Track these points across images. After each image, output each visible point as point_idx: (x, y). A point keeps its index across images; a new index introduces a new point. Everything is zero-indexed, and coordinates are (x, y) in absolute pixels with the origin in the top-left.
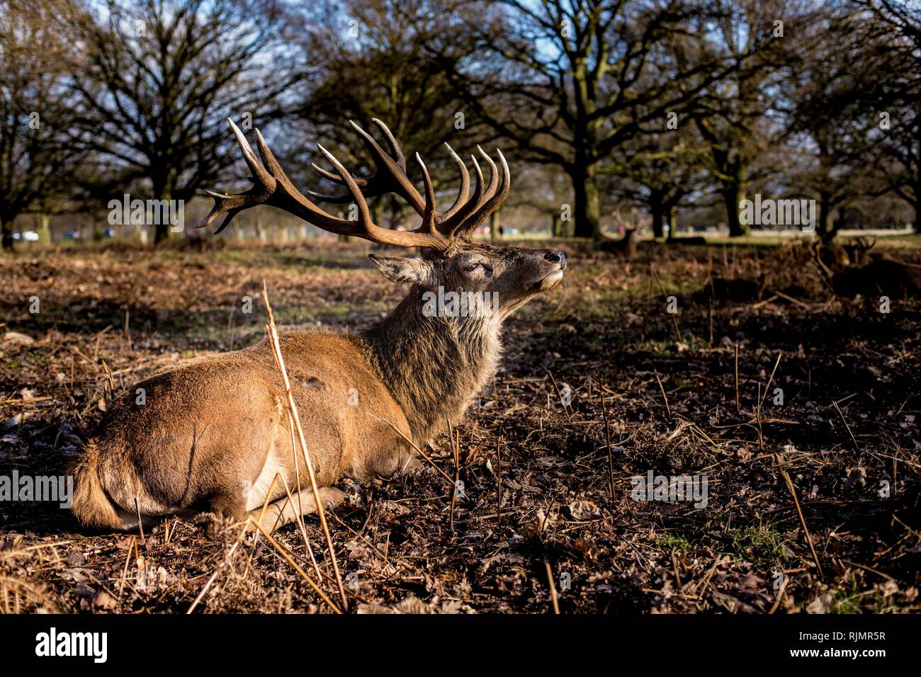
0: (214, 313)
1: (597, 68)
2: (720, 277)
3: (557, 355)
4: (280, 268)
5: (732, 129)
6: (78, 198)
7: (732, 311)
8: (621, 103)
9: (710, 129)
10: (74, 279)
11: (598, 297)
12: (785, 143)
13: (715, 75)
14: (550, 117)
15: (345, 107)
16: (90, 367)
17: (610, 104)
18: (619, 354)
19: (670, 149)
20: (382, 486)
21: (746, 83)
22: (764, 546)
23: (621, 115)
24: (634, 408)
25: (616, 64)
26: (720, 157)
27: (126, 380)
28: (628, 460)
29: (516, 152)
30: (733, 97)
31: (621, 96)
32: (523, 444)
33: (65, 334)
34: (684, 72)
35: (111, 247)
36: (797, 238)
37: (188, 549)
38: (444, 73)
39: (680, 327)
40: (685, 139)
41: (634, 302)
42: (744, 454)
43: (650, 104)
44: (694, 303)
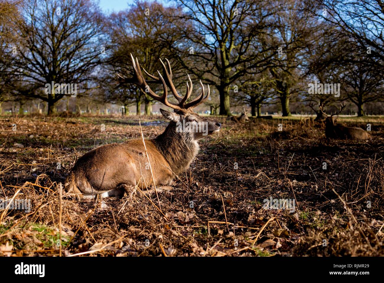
1: (230, 47)
2: (277, 131)
3: (216, 155)
5: (284, 73)
6: (16, 95)
8: (239, 62)
9: (275, 72)
11: (230, 137)
12: (305, 79)
13: (277, 51)
14: (211, 66)
17: (235, 62)
19: (259, 80)
21: (290, 54)
23: (239, 66)
24: (244, 170)
25: (238, 45)
26: (279, 84)
28: (242, 183)
30: (285, 60)
31: (239, 58)
34: (265, 49)
36: (309, 117)
38: (168, 47)
40: (265, 76)
42: (280, 182)
43: (251, 62)
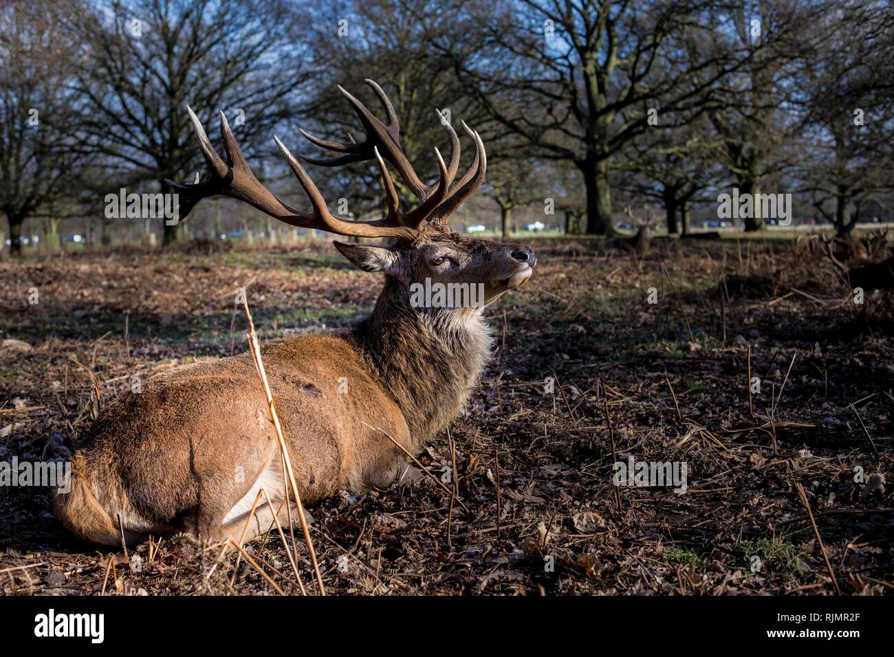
0: (218, 317)
1: (607, 63)
2: (734, 273)
3: (566, 356)
4: (287, 270)
5: (746, 122)
6: (86, 201)
7: (747, 309)
8: (631, 99)
9: (724, 123)
10: (78, 284)
11: (610, 295)
12: (800, 136)
13: (727, 67)
14: (561, 111)
16: (86, 374)
17: (621, 99)
18: (630, 355)
19: (684, 144)
20: (378, 498)
21: (760, 75)
22: (778, 559)
23: (632, 110)
24: (644, 412)
25: (627, 58)
26: (734, 150)
27: (122, 387)
29: (526, 148)
30: (747, 90)
31: (632, 90)
32: (526, 451)
33: (64, 340)
34: (696, 65)
35: (117, 251)
36: (813, 233)
37: (173, 568)
38: (452, 70)
39: (692, 326)
40: (699, 133)
42: (758, 460)
43: (661, 97)
44: (708, 301)
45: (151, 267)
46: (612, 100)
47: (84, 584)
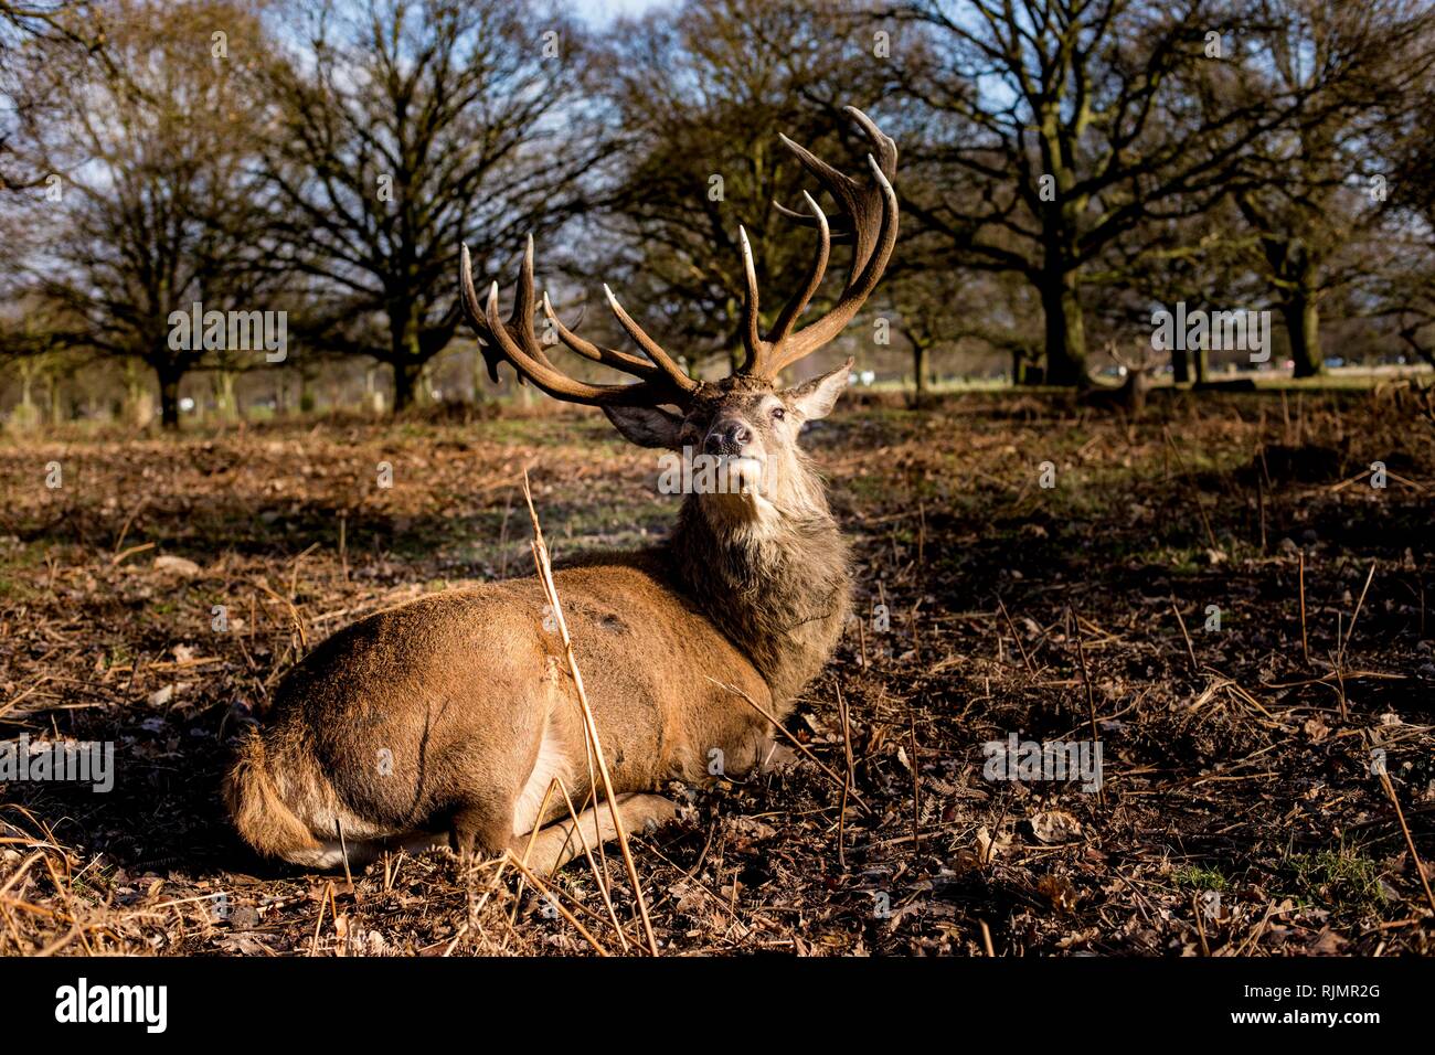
0: (481, 519)
1: (1076, 118)
2: (1277, 443)
3: (1017, 574)
4: (586, 446)
5: (1293, 207)
7: (1298, 497)
8: (1116, 173)
9: (1258, 209)
10: (268, 471)
11: (1085, 478)
12: (1379, 227)
13: (1263, 122)
14: (1005, 196)
15: (683, 192)
16: (283, 608)
17: (1098, 174)
18: (1116, 571)
19: (1195, 243)
20: (731, 793)
21: (1314, 134)
22: (1349, 882)
23: (1116, 191)
24: (1139, 658)
25: (1106, 110)
26: (1275, 252)
28: (1129, 744)
29: (952, 253)
30: (1294, 157)
31: (1115, 160)
32: (958, 720)
33: (248, 558)
34: (1214, 119)
35: (325, 420)
36: (1402, 378)
37: (422, 900)
38: (835, 134)
39: (1213, 525)
40: (1219, 226)
41: (1140, 485)
42: (1316, 729)
43: (1160, 171)
44: (1237, 486)
45: (378, 444)
46: (1083, 176)
47: (287, 926)
